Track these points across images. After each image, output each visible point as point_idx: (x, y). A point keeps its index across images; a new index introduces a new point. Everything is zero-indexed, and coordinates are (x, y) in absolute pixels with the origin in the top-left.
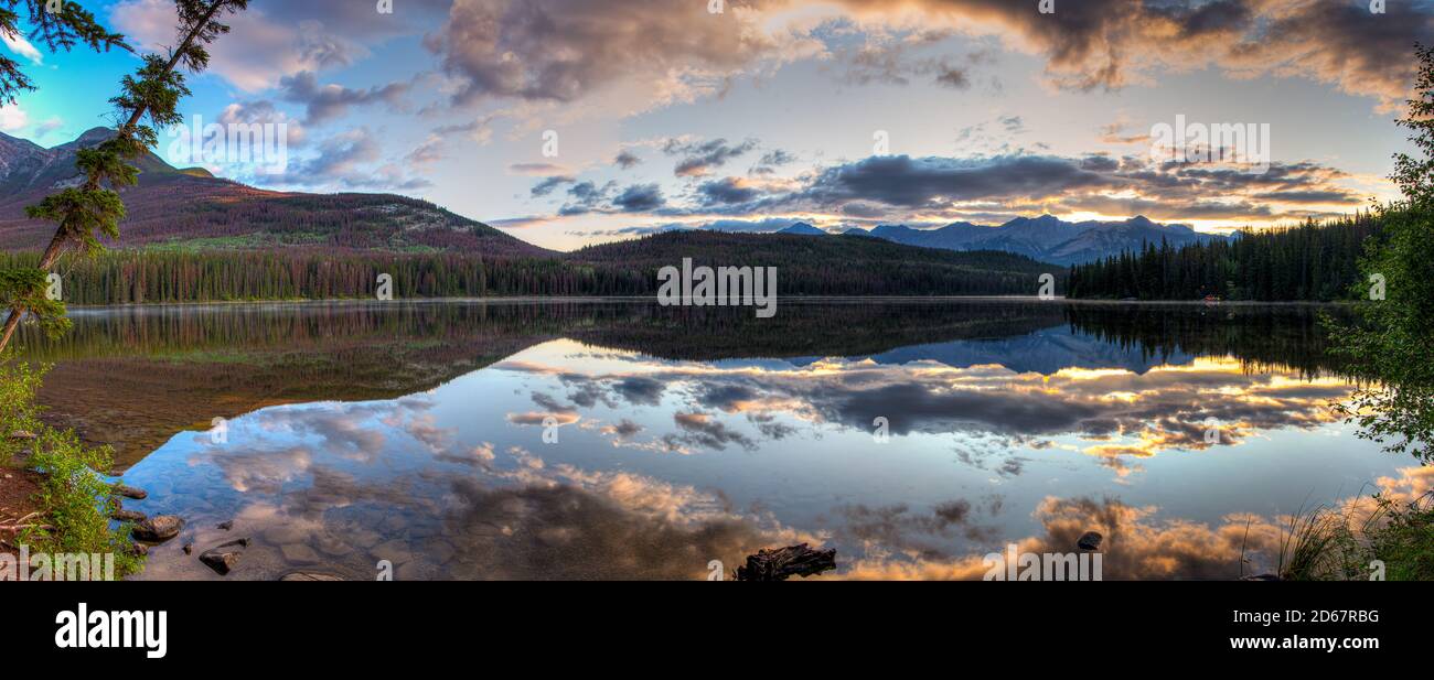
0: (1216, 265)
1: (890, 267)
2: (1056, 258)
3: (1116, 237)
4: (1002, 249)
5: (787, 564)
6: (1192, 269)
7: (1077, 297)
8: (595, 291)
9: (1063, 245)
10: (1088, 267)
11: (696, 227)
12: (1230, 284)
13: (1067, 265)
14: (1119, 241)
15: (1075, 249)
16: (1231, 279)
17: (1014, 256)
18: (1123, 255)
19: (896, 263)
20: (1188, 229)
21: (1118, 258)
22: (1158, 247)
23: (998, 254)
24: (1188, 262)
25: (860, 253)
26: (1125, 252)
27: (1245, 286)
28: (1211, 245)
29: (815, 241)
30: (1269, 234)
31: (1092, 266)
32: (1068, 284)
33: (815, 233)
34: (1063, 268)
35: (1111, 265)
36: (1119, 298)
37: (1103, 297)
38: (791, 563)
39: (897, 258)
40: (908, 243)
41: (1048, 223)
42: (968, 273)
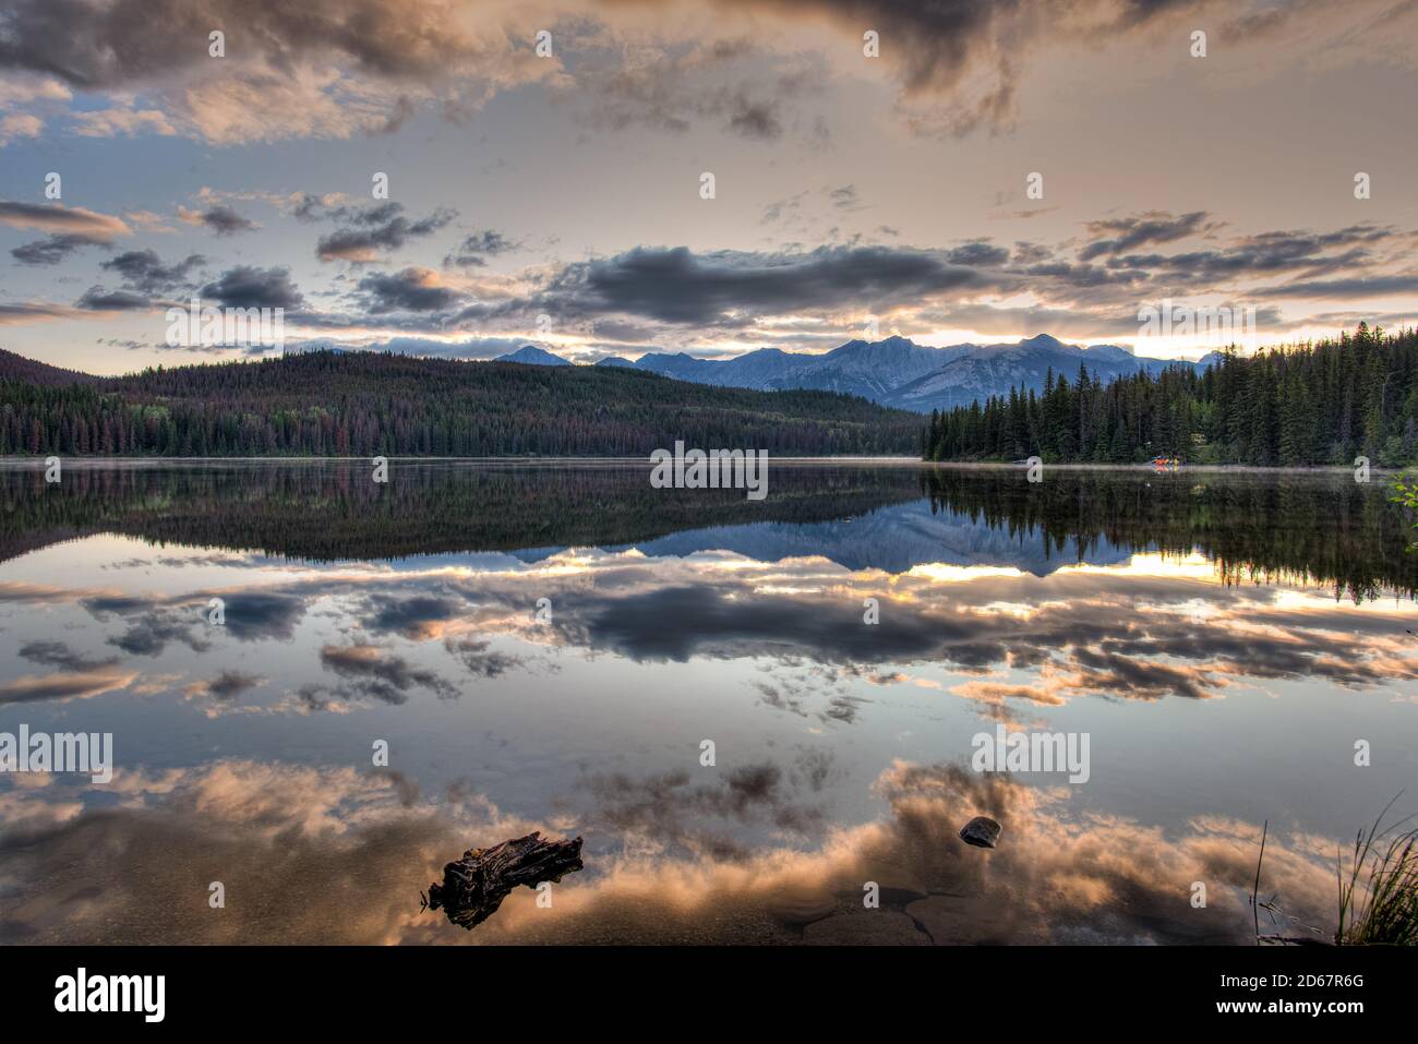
0: (1173, 408)
1: (664, 414)
2: (907, 400)
3: (1004, 368)
4: (828, 388)
5: (508, 869)
6: (1130, 415)
7: (940, 460)
8: (172, 448)
9: (920, 382)
10: (957, 413)
11: (359, 347)
12: (1198, 438)
13: (927, 412)
14: (1007, 374)
15: (939, 387)
16: (1199, 431)
17: (846, 398)
18: (1014, 396)
19: (674, 410)
20: (1124, 355)
21: (1007, 400)
22: (1072, 381)
23: (822, 395)
24: (1124, 405)
25: (619, 392)
26: (1018, 390)
27: (1225, 443)
28: (1165, 376)
29: (553, 374)
30: (1276, 357)
31: (964, 412)
32: (928, 441)
33: (553, 363)
34: (919, 415)
35: (994, 412)
36: (1008, 460)
37: (981, 459)
38: (515, 868)
39: (675, 401)
40: (692, 380)
41: (897, 350)
42: (779, 423)
